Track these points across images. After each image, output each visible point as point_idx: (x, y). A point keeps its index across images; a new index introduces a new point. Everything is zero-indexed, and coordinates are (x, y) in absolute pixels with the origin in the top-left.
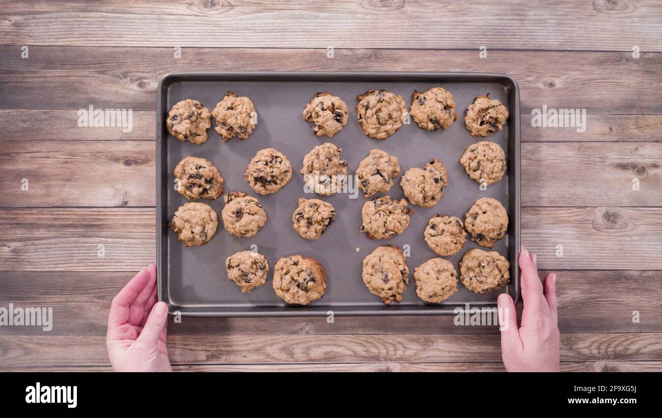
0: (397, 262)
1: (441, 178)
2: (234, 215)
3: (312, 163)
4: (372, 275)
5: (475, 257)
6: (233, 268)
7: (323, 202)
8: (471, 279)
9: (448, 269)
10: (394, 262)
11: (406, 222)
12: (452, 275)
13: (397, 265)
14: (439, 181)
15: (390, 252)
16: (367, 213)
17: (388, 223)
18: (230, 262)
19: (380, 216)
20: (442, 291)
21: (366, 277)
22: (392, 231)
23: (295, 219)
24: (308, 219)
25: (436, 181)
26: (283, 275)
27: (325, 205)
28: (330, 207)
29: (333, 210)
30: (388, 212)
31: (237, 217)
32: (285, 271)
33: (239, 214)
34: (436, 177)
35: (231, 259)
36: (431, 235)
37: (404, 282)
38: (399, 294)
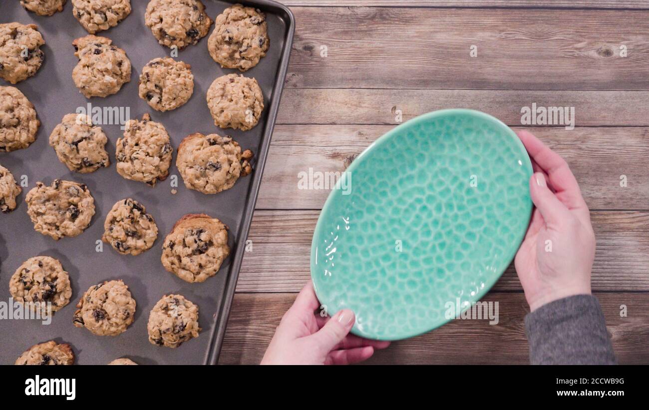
0: (198, 147)
1: (97, 45)
2: (100, 322)
3: (46, 223)
4: (207, 182)
5: (216, 46)
6: (162, 338)
7: (111, 212)
8: (243, 58)
9: (223, 83)
10: (197, 150)
11: (155, 128)
12: (232, 81)
13: (202, 148)
14: (100, 48)
15: (184, 151)
16: (129, 174)
17: (150, 151)
18: (154, 340)
19: (137, 159)
20: (248, 99)
21: (209, 189)
22: (161, 148)
23: (124, 252)
24: (127, 235)
25: (98, 52)
26: (180, 264)
27: (115, 211)
28: (119, 205)
29: (123, 201)
30: (135, 148)
31: (103, 318)
32: (176, 261)
33: (100, 315)
34: (93, 50)
35: (151, 338)
36: (158, 103)
37: (226, 143)
38: (242, 153)
